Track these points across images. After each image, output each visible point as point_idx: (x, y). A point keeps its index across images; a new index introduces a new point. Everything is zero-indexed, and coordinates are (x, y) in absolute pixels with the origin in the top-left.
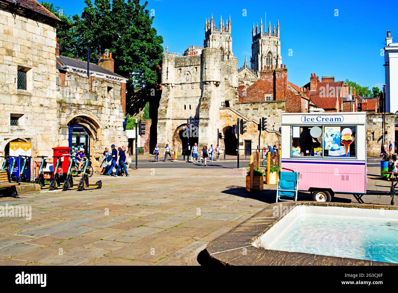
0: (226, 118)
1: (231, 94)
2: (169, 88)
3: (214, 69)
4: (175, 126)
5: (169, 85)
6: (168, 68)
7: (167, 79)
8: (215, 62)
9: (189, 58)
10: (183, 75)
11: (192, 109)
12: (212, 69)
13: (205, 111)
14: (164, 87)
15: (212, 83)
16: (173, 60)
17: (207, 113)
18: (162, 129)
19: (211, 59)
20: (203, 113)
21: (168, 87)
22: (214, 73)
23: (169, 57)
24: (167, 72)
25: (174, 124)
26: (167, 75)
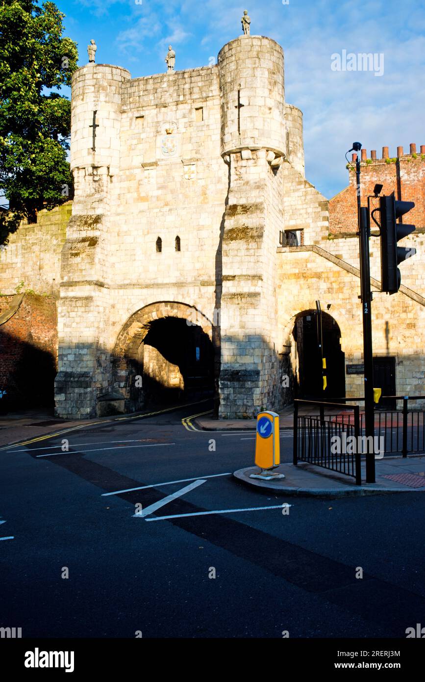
0: (302, 281)
1: (305, 206)
2: (100, 179)
3: (270, 109)
4: (121, 312)
5: (100, 171)
6: (95, 113)
7: (93, 149)
8: (270, 83)
9: (171, 78)
10: (152, 135)
11: (187, 250)
12: (263, 108)
13: (243, 252)
14: (81, 179)
15: (262, 154)
16: (113, 88)
17: (252, 259)
18: (78, 320)
19: (258, 73)
20: (238, 258)
21: (96, 178)
22: (268, 120)
23: (99, 76)
24: (95, 126)
25: (118, 306)
26: (94, 136)
